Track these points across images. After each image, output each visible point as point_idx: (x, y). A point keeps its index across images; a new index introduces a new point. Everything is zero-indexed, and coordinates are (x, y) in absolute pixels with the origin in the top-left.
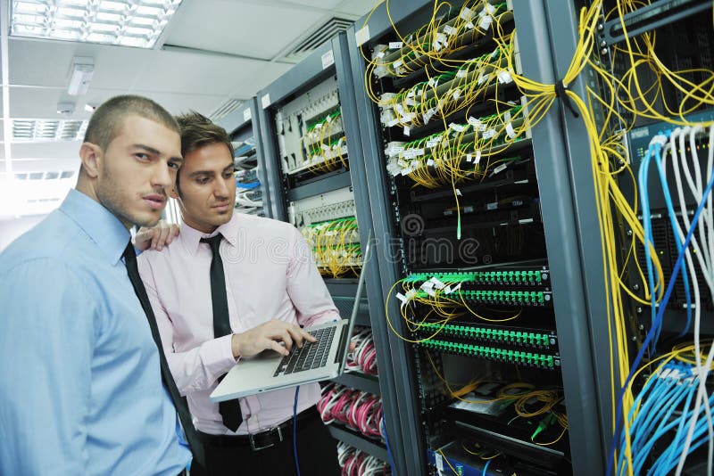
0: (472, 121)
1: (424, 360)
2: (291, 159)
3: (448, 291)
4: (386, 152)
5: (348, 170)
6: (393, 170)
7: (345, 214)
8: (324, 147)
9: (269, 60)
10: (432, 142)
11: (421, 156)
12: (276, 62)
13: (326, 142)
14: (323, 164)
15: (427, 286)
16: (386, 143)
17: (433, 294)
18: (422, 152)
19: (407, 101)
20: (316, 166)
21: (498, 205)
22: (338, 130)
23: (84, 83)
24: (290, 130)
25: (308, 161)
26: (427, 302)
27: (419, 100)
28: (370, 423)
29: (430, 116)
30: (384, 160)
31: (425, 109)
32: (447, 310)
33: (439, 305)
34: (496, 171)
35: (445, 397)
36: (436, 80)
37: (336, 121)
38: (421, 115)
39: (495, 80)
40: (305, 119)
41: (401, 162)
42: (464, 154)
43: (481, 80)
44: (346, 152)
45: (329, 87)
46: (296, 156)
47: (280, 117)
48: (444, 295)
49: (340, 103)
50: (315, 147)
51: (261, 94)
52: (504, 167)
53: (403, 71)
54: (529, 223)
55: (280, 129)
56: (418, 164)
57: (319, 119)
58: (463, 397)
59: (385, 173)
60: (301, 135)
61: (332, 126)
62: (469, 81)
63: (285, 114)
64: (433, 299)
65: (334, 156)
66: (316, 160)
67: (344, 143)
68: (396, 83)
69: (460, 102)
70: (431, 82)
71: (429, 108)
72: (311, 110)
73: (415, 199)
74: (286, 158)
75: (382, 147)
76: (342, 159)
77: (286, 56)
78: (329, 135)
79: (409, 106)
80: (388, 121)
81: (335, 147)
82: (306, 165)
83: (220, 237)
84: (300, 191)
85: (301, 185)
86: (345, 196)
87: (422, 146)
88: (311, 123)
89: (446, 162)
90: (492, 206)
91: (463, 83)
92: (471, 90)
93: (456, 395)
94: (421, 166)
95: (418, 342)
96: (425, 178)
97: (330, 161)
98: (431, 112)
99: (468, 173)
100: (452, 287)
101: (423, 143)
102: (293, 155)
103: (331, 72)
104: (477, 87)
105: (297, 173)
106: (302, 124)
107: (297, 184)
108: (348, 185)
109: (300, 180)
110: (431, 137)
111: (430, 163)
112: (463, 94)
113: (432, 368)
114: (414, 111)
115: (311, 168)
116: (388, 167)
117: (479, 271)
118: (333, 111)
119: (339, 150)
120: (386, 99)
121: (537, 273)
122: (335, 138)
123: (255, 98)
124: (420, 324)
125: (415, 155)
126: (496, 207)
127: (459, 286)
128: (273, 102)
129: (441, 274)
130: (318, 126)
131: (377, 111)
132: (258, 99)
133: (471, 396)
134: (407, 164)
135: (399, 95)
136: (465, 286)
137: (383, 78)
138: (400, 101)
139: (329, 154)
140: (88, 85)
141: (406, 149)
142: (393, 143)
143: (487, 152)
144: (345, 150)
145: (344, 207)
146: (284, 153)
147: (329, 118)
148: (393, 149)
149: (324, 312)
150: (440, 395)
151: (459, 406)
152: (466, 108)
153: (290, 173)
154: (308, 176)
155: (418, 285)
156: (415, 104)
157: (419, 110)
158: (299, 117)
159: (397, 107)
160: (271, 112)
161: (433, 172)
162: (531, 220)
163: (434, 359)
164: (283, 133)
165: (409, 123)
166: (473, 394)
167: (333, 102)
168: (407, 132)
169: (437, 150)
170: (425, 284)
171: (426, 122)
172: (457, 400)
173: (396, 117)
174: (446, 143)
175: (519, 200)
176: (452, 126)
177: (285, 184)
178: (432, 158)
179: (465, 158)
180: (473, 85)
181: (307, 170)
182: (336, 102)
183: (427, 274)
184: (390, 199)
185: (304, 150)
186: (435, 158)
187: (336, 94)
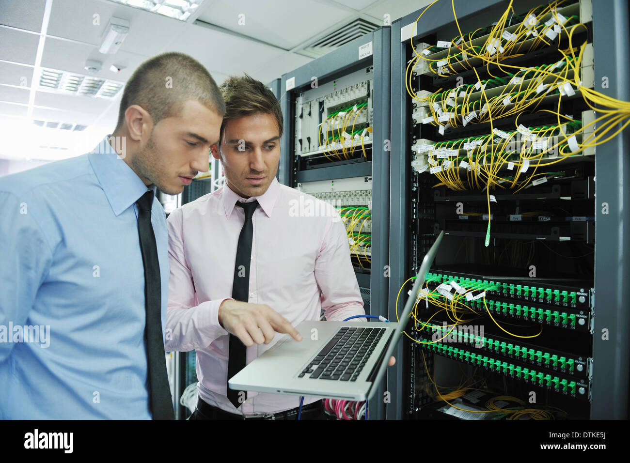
0: (521, 129)
1: (419, 361)
2: (305, 142)
3: (470, 297)
4: (413, 148)
5: (369, 158)
6: (419, 166)
7: (355, 203)
8: (344, 134)
9: (288, 50)
10: (470, 145)
11: (454, 157)
12: (294, 53)
13: (349, 130)
14: (340, 151)
15: (444, 289)
16: (415, 139)
17: (451, 297)
18: (456, 153)
19: (448, 101)
20: (331, 152)
21: (522, 217)
22: (362, 120)
23: (116, 43)
24: (310, 114)
25: (324, 146)
26: (439, 304)
27: (460, 102)
28: (348, 409)
29: (471, 118)
30: (410, 156)
31: (466, 111)
32: (458, 315)
33: (453, 309)
34: (535, 183)
35: (431, 399)
36: (483, 83)
37: (362, 112)
38: (461, 118)
39: (556, 91)
40: (327, 106)
41: (431, 161)
42: (505, 161)
43: (540, 88)
44: (371, 142)
45: (360, 76)
46: (311, 140)
47: (300, 101)
48: (464, 301)
49: (369, 95)
50: (335, 134)
51: (287, 76)
52: (545, 180)
53: (446, 71)
54: (567, 242)
55: (299, 112)
56: (449, 165)
57: (342, 108)
58: (452, 401)
59: (409, 168)
60: (321, 121)
61: (357, 116)
62: (524, 88)
63: (307, 99)
64: (449, 303)
65: (355, 145)
66: (334, 146)
67: (367, 134)
68: (436, 82)
69: (509, 108)
70: (478, 85)
71: (471, 110)
72: (335, 97)
73: (437, 199)
74: (301, 141)
75: (409, 143)
76: (363, 149)
77: (305, 49)
78: (354, 123)
79: (448, 106)
80: (421, 117)
81: (357, 136)
82: (323, 149)
83: (256, 204)
84: (308, 173)
85: (312, 168)
86: (357, 184)
87: (456, 147)
88: (333, 111)
89: (483, 167)
90: (516, 217)
91: (516, 90)
92: (525, 97)
93: (444, 398)
94: (452, 167)
95: (419, 342)
96: (453, 179)
97: (349, 149)
98: (473, 115)
99: (503, 180)
100: (475, 294)
101: (459, 144)
102: (309, 139)
103: (367, 63)
104: (533, 94)
105: (307, 157)
106: (323, 110)
107: (308, 167)
108: (366, 175)
109: (312, 163)
110: (469, 140)
111: (463, 165)
112: (514, 101)
113: (424, 368)
114: (453, 111)
115: (327, 153)
116: (413, 164)
117: (502, 282)
118: (361, 102)
119: (362, 140)
120: (421, 97)
121: (573, 294)
122: (359, 128)
123: (279, 80)
124: (424, 324)
125: (448, 155)
126: (520, 219)
127: (483, 294)
128: (297, 86)
129: (456, 278)
130: (341, 114)
131: (410, 108)
132: (282, 81)
133: (460, 403)
134: (436, 163)
135: (435, 95)
136: (490, 296)
137: (422, 76)
138: (438, 99)
139: (348, 142)
140: (118, 47)
141: (437, 148)
142: (424, 140)
143: (536, 163)
144: (368, 140)
145: (356, 195)
146: (299, 135)
147: (355, 108)
148: (422, 146)
149: (348, 303)
150: (427, 396)
151: (450, 412)
152: (517, 114)
153: (302, 155)
154: (320, 160)
155: (433, 286)
156: (455, 106)
157: (459, 111)
158: (321, 104)
159: (435, 106)
160: (293, 95)
161: (464, 175)
162: (569, 238)
163: (427, 360)
164: (301, 117)
165: (445, 123)
166: (461, 400)
167: (362, 93)
168: (441, 131)
169: (475, 153)
170: (443, 286)
171: (465, 123)
172: (444, 404)
173: (430, 115)
174: (484, 148)
175: (547, 216)
176: (495, 131)
177: (296, 165)
178: (467, 161)
179: (506, 165)
180: (529, 92)
181: (322, 154)
182: (364, 93)
183: (440, 276)
184: (409, 194)
185: (322, 136)
186: (471, 161)
187: (366, 86)
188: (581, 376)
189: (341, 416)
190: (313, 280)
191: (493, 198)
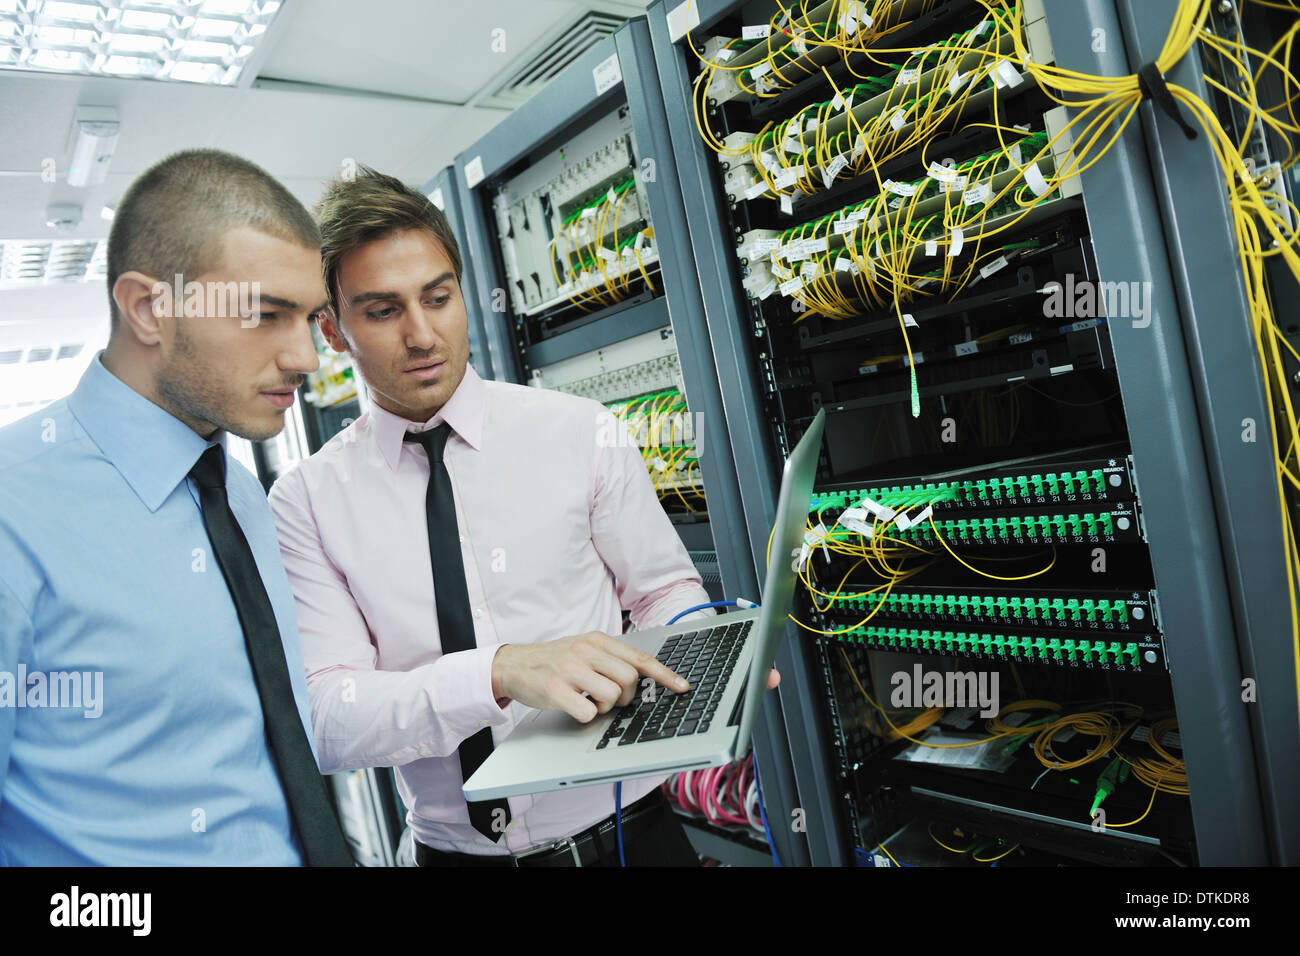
0: (935, 171)
1: (838, 669)
2: (530, 284)
3: (904, 523)
4: (741, 252)
5: (659, 291)
6: (758, 287)
7: (652, 386)
8: (602, 253)
9: (462, 104)
10: (846, 224)
11: (821, 254)
12: (477, 106)
13: (608, 243)
14: (602, 288)
15: (854, 519)
16: (741, 234)
17: (868, 531)
18: (822, 244)
19: (787, 144)
20: (585, 295)
21: (978, 346)
22: (631, 217)
23: (100, 160)
24: (527, 226)
25: (568, 284)
26: (852, 550)
27: (810, 141)
28: (725, 798)
29: (838, 170)
30: (737, 269)
31: (825, 158)
32: (893, 564)
33: (879, 554)
34: (985, 273)
35: (881, 740)
36: (846, 95)
37: (627, 201)
38: (818, 173)
39: (986, 81)
40: (556, 202)
41: (778, 270)
42: (918, 241)
43: (954, 84)
44: (656, 258)
45: (609, 130)
46: (541, 278)
47: (503, 205)
48: (897, 533)
49: (633, 163)
50: (584, 257)
51: (464, 158)
52: (1002, 262)
53: (772, 84)
54: (1068, 374)
55: (504, 227)
56: (814, 271)
57: (587, 200)
58: (921, 735)
59: (741, 295)
60: (551, 236)
61: (619, 211)
62: (925, 90)
63: (514, 196)
64: (867, 542)
65: (627, 270)
66: (587, 282)
67: (646, 244)
68: (756, 111)
69: (904, 134)
70: (838, 101)
71: (834, 153)
72: (568, 181)
73: (807, 343)
74: (520, 284)
75: (731, 243)
76: (645, 275)
77: (495, 94)
78: (615, 227)
79: (788, 155)
80: (742, 188)
81: (627, 251)
82: (566, 292)
83: (446, 430)
84: (549, 346)
85: (555, 335)
86: (649, 349)
87: (821, 233)
88: (571, 209)
89: (879, 262)
90: (967, 348)
91: (911, 95)
92: (931, 106)
93: (903, 733)
94: (822, 273)
95: (830, 633)
96: (829, 299)
97: (617, 281)
98: (839, 162)
99: (924, 280)
100: (912, 515)
101: (825, 224)
102: (535, 277)
103: (615, 99)
104: (946, 96)
105: (541, 314)
106: (551, 213)
107: (546, 333)
108: (660, 325)
109: (550, 325)
110: (842, 213)
111: (842, 265)
112: (911, 118)
113: (852, 683)
114: (801, 162)
115: (577, 298)
116: (747, 283)
117: (961, 479)
118: (622, 181)
119: (639, 257)
120: (735, 147)
121: (1097, 474)
122: (627, 234)
123: (451, 168)
124: (832, 597)
125: (808, 253)
126: (975, 350)
127: (928, 512)
128: (489, 173)
129: (874, 491)
130: (587, 212)
131: (717, 172)
132: (457, 171)
133: (935, 734)
134: (790, 273)
135: (761, 137)
136: (942, 512)
137: (728, 104)
138: (768, 145)
139: (613, 267)
140: (104, 167)
141: (785, 242)
142: (757, 232)
143: (976, 232)
144: (650, 255)
145: (650, 371)
146: (515, 274)
147: (611, 195)
148: (756, 244)
149: (670, 586)
150: (871, 736)
151: (918, 756)
152: (923, 143)
153: (530, 313)
154: (567, 315)
155: (831, 517)
156: (803, 151)
157: (812, 160)
158: (545, 200)
159: (764, 159)
160: (486, 194)
161: (848, 285)
162: (1069, 368)
163: (856, 665)
164: (511, 234)
165: (790, 189)
166: (938, 729)
167: (620, 161)
168: (787, 207)
169: (858, 238)
170: (850, 513)
171: (828, 183)
172: (906, 745)
173: (760, 179)
174: (874, 224)
175: (1024, 332)
176: (889, 186)
177: (521, 335)
178: (846, 255)
179: (922, 249)
180: (935, 95)
181: (567, 302)
182: (625, 161)
183: (843, 494)
184: (753, 346)
185: (559, 265)
186: (854, 255)
187: (624, 146)
188: (1143, 630)
189: (713, 814)
190: (592, 556)
191: (908, 320)
